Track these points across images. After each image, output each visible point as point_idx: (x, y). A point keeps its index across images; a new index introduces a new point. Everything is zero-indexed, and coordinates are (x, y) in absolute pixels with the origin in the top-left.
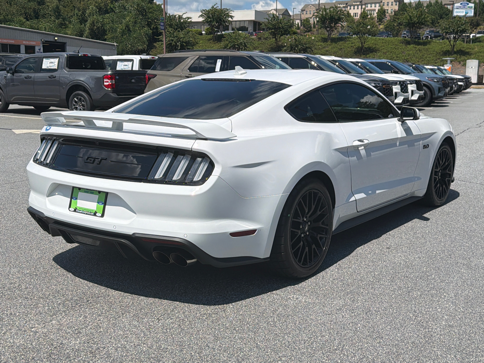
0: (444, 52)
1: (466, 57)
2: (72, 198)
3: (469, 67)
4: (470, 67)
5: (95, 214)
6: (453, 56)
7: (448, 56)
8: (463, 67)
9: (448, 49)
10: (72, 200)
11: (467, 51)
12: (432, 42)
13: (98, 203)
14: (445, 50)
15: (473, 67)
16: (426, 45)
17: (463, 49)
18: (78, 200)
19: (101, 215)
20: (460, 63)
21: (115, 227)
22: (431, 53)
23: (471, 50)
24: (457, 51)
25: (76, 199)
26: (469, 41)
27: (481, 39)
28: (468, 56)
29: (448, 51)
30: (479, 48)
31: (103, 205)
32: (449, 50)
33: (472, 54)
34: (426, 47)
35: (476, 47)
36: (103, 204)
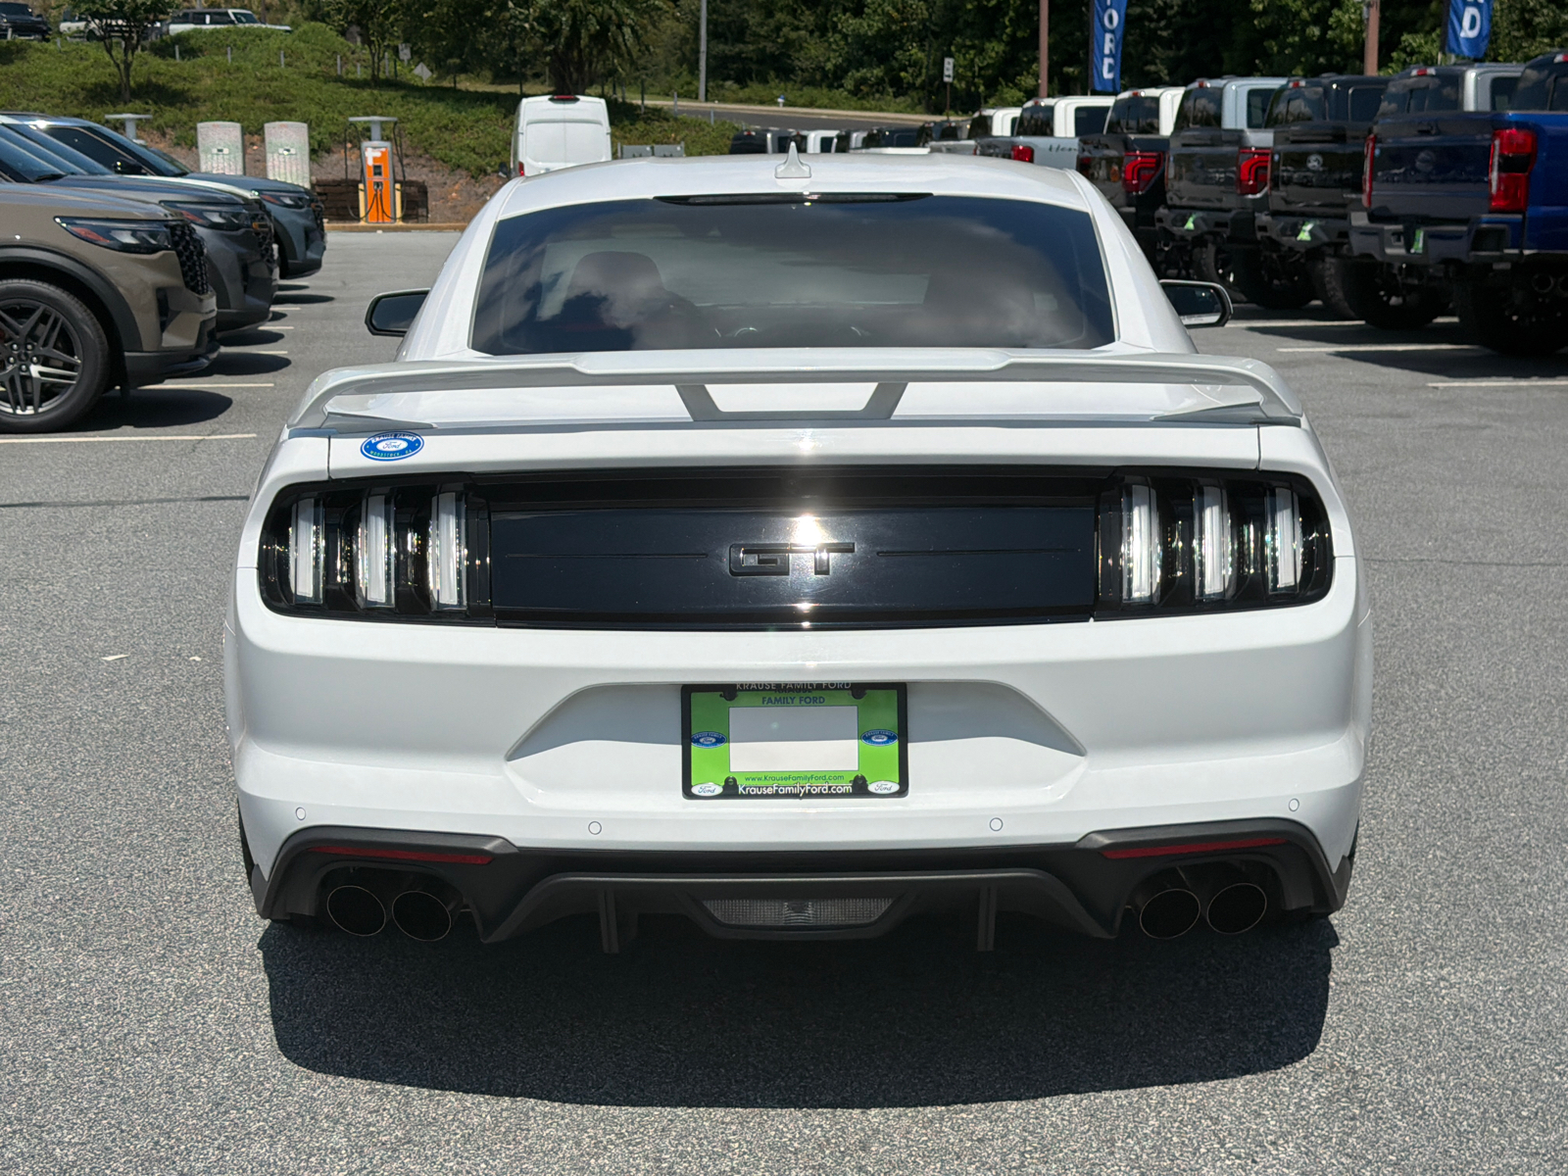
0: (91, 90)
1: (180, 110)
2: (687, 740)
3: (207, 151)
4: (215, 151)
5: (860, 788)
6: (130, 105)
7: (112, 109)
8: (179, 149)
9: (104, 79)
10: (694, 748)
11: (179, 86)
12: (30, 51)
13: (866, 737)
14: (93, 80)
15: (226, 151)
16: (11, 61)
17: (162, 81)
18: (734, 748)
19: (896, 788)
20: (164, 135)
21: (996, 825)
22: (41, 91)
23: (188, 85)
24: (140, 86)
25: (721, 740)
26: (166, 48)
27: (192, 42)
28: (185, 106)
29: (105, 87)
30: (215, 76)
31: (895, 745)
32: (105, 82)
33: (197, 99)
34: (13, 68)
35: (205, 73)
36: (891, 738)
